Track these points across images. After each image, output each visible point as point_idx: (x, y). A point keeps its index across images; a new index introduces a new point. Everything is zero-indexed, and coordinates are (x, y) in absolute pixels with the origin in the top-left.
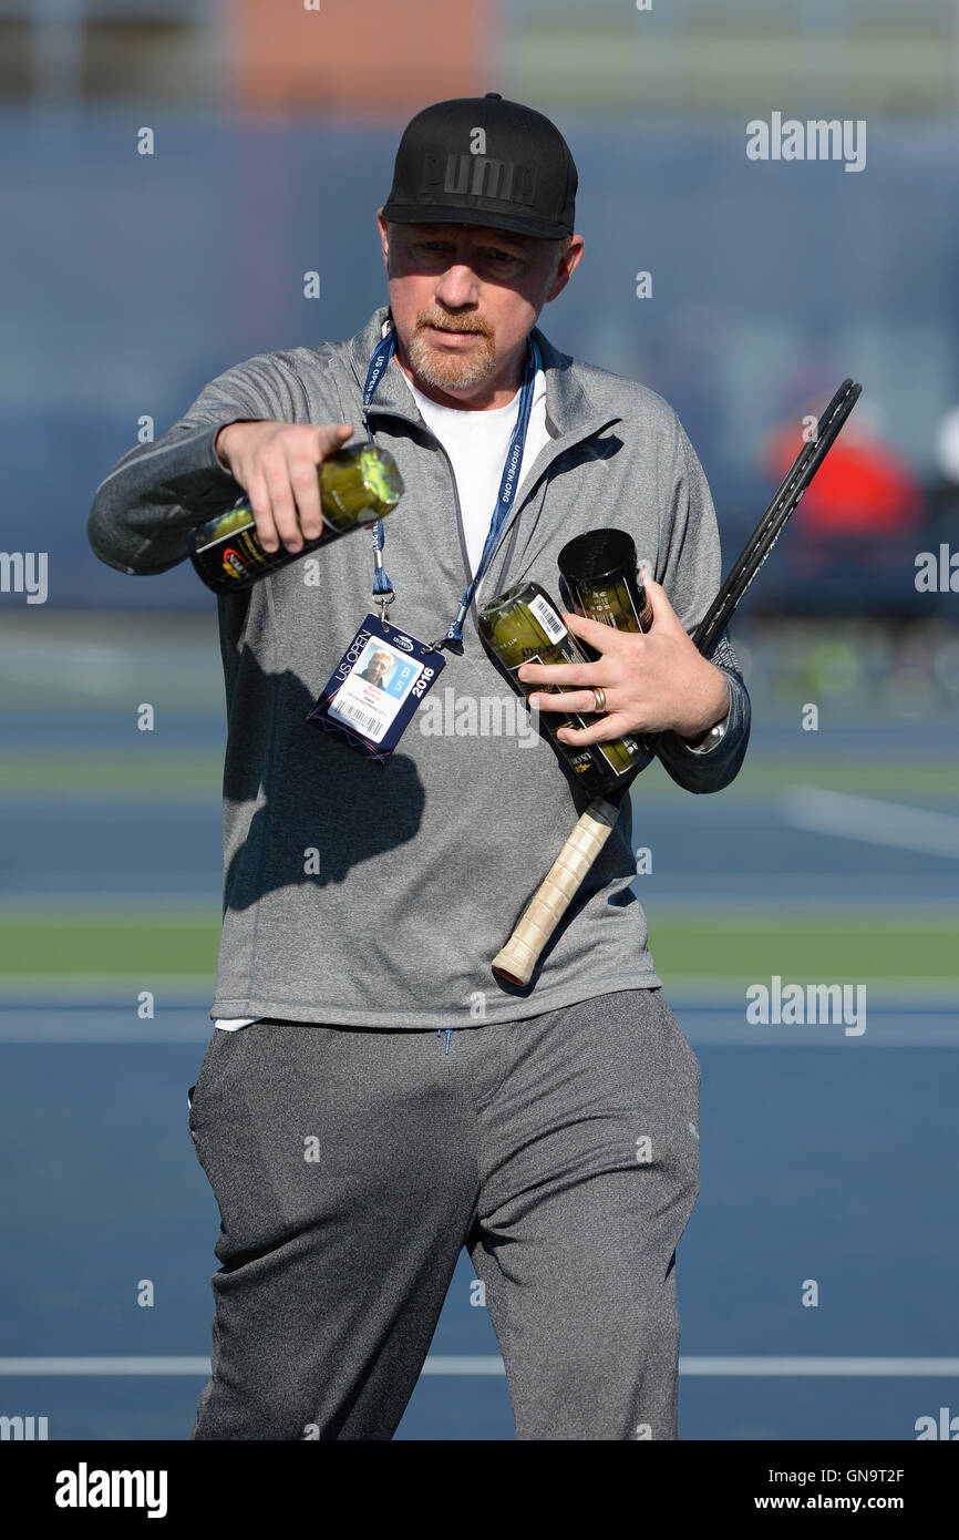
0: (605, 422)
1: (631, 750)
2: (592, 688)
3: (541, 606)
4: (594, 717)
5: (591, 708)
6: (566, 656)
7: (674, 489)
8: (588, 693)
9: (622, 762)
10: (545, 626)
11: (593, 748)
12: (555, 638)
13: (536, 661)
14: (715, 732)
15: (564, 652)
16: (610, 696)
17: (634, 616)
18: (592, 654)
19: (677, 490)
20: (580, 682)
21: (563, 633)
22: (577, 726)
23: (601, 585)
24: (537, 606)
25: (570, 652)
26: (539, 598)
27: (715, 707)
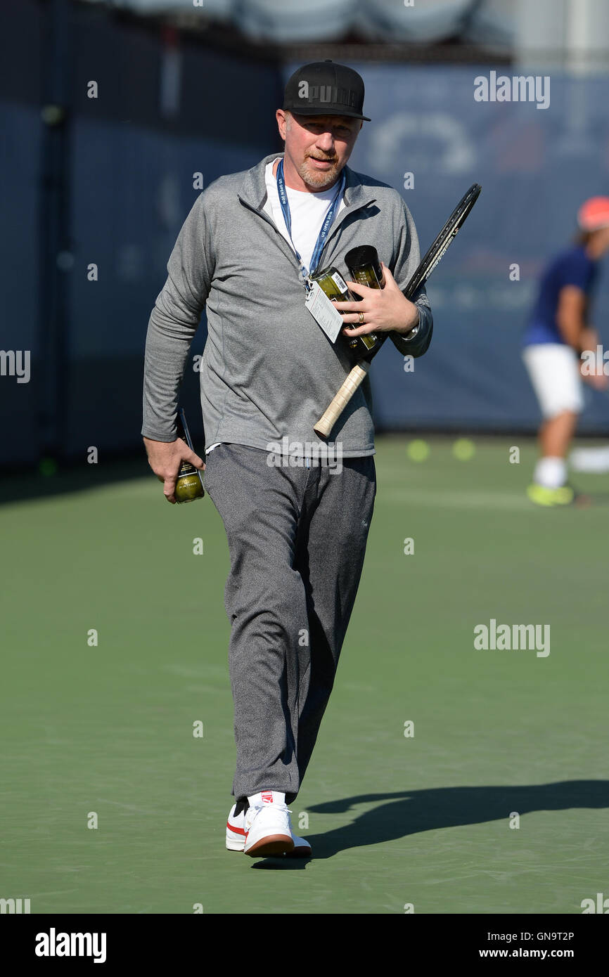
0: (369, 201)
1: (374, 339)
2: (358, 312)
3: (337, 277)
4: (358, 325)
5: (357, 321)
6: (347, 298)
7: (400, 229)
8: (357, 314)
9: (370, 343)
10: (338, 285)
11: (357, 337)
12: (343, 291)
13: (334, 300)
14: (413, 331)
15: (346, 297)
16: (366, 316)
17: (376, 282)
18: (358, 298)
19: (402, 230)
20: (354, 309)
21: (346, 289)
22: (352, 328)
23: (362, 269)
24: (335, 277)
25: (349, 297)
26: (336, 273)
27: (412, 321)
